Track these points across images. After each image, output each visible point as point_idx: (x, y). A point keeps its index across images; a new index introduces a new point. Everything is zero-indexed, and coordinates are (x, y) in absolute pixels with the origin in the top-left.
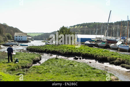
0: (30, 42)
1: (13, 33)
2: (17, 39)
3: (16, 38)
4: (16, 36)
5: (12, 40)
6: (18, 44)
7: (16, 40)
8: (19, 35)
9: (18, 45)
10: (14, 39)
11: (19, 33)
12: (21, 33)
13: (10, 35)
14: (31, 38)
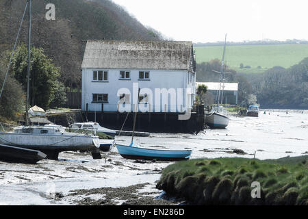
0: (222, 127)
1: (73, 46)
2: (101, 98)
3: (99, 88)
4: (100, 76)
5: (56, 104)
6: (98, 142)
7: (96, 107)
8: (125, 66)
9: (105, 148)
10: (75, 101)
11: (122, 46)
12: (141, 48)
13: (48, 66)
14: (233, 87)
